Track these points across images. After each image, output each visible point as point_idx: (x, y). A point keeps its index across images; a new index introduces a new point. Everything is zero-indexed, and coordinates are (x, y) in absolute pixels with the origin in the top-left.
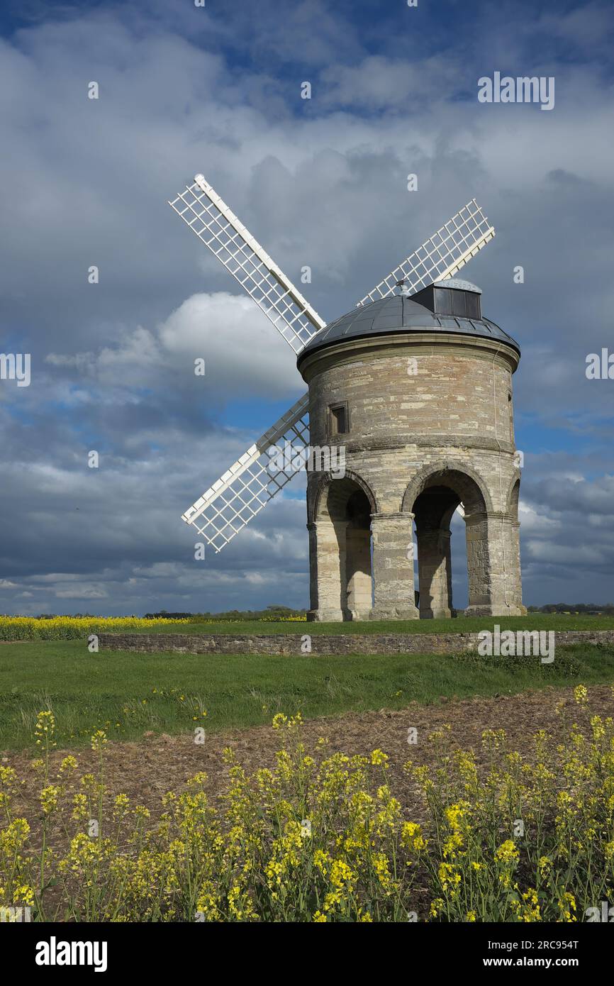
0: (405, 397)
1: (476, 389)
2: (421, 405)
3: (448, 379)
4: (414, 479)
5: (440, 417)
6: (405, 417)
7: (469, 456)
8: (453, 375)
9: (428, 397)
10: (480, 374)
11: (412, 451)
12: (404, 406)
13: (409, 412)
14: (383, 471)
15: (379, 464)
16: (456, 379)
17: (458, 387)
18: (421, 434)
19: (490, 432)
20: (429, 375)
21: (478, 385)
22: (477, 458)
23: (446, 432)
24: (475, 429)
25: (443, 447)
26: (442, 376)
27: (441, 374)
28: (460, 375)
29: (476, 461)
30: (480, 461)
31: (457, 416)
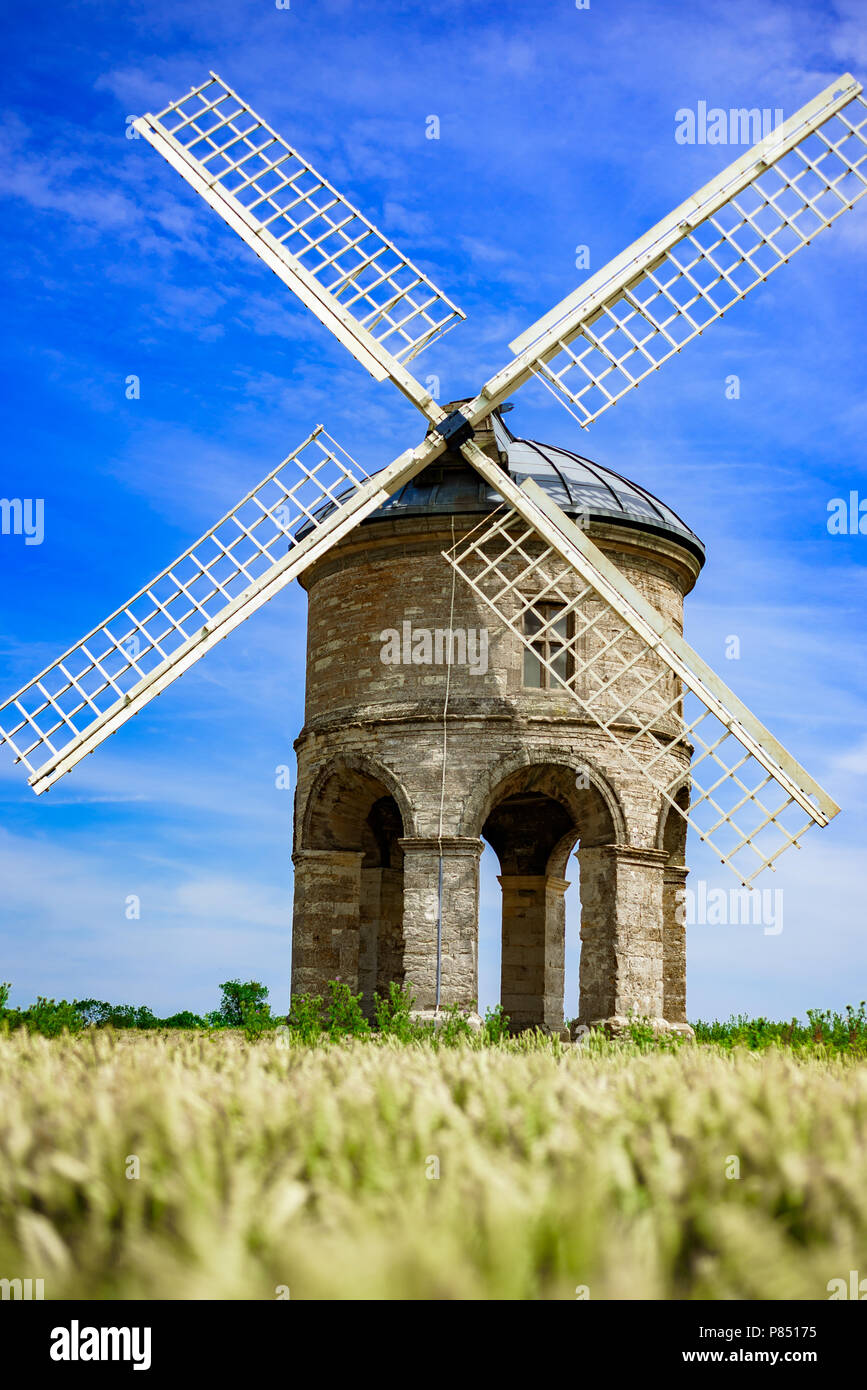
0: (319, 651)
1: (406, 613)
2: (329, 660)
3: (359, 606)
5: (346, 678)
6: (316, 686)
7: (375, 740)
8: (368, 598)
9: (335, 645)
10: (416, 584)
11: (312, 742)
12: (318, 666)
13: (320, 676)
16: (370, 604)
17: (371, 618)
19: (432, 687)
20: (338, 607)
21: (410, 606)
22: (391, 742)
23: (351, 703)
24: (398, 689)
25: (337, 730)
26: (353, 602)
27: (351, 600)
28: (377, 594)
29: (390, 747)
30: (395, 746)
31: (368, 670)
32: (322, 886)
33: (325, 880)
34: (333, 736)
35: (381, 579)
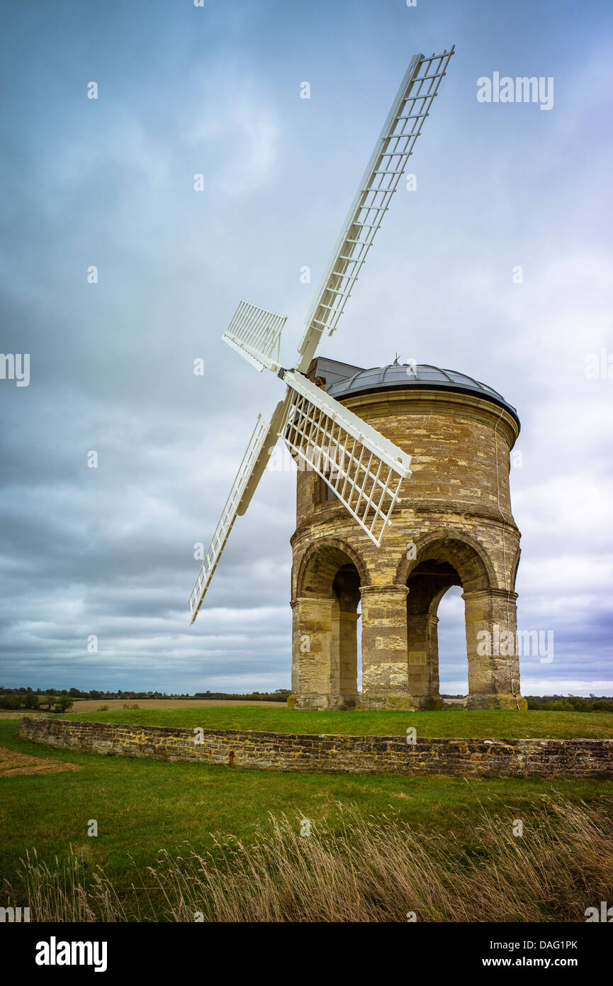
1: (478, 454)
2: (419, 468)
3: (448, 441)
5: (440, 481)
7: (471, 525)
8: (454, 438)
9: (427, 459)
10: (482, 440)
11: (408, 516)
16: (456, 442)
17: (459, 450)
18: (418, 498)
19: (493, 502)
20: (428, 436)
21: (480, 451)
22: (480, 528)
23: (446, 498)
24: (478, 497)
25: (443, 513)
26: (442, 437)
27: (441, 435)
28: (461, 438)
29: (479, 531)
30: (483, 531)
31: (458, 481)
34: (435, 515)
35: (462, 429)
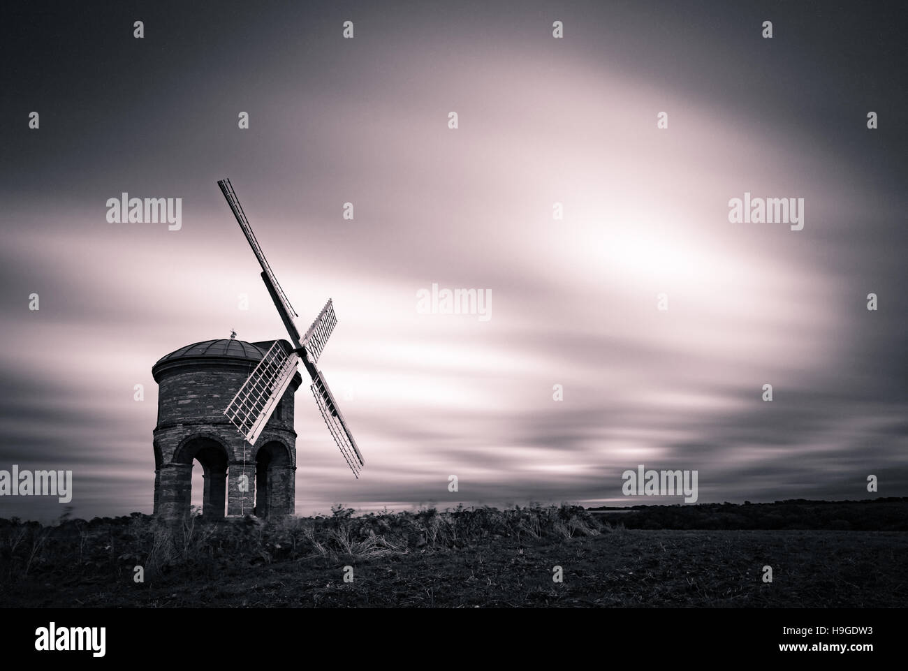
0: (181, 397)
2: (189, 401)
3: (207, 385)
4: (180, 444)
5: (199, 408)
6: (180, 409)
7: (216, 429)
8: (212, 383)
9: (193, 396)
11: (180, 428)
12: (180, 402)
13: (182, 406)
14: (167, 441)
15: (164, 437)
16: (213, 385)
18: (187, 419)
20: (196, 384)
21: (231, 388)
23: (203, 416)
25: (199, 424)
26: (204, 383)
28: (217, 382)
29: (221, 432)
32: (181, 475)
33: (182, 474)
34: (194, 426)
35: (218, 377)
